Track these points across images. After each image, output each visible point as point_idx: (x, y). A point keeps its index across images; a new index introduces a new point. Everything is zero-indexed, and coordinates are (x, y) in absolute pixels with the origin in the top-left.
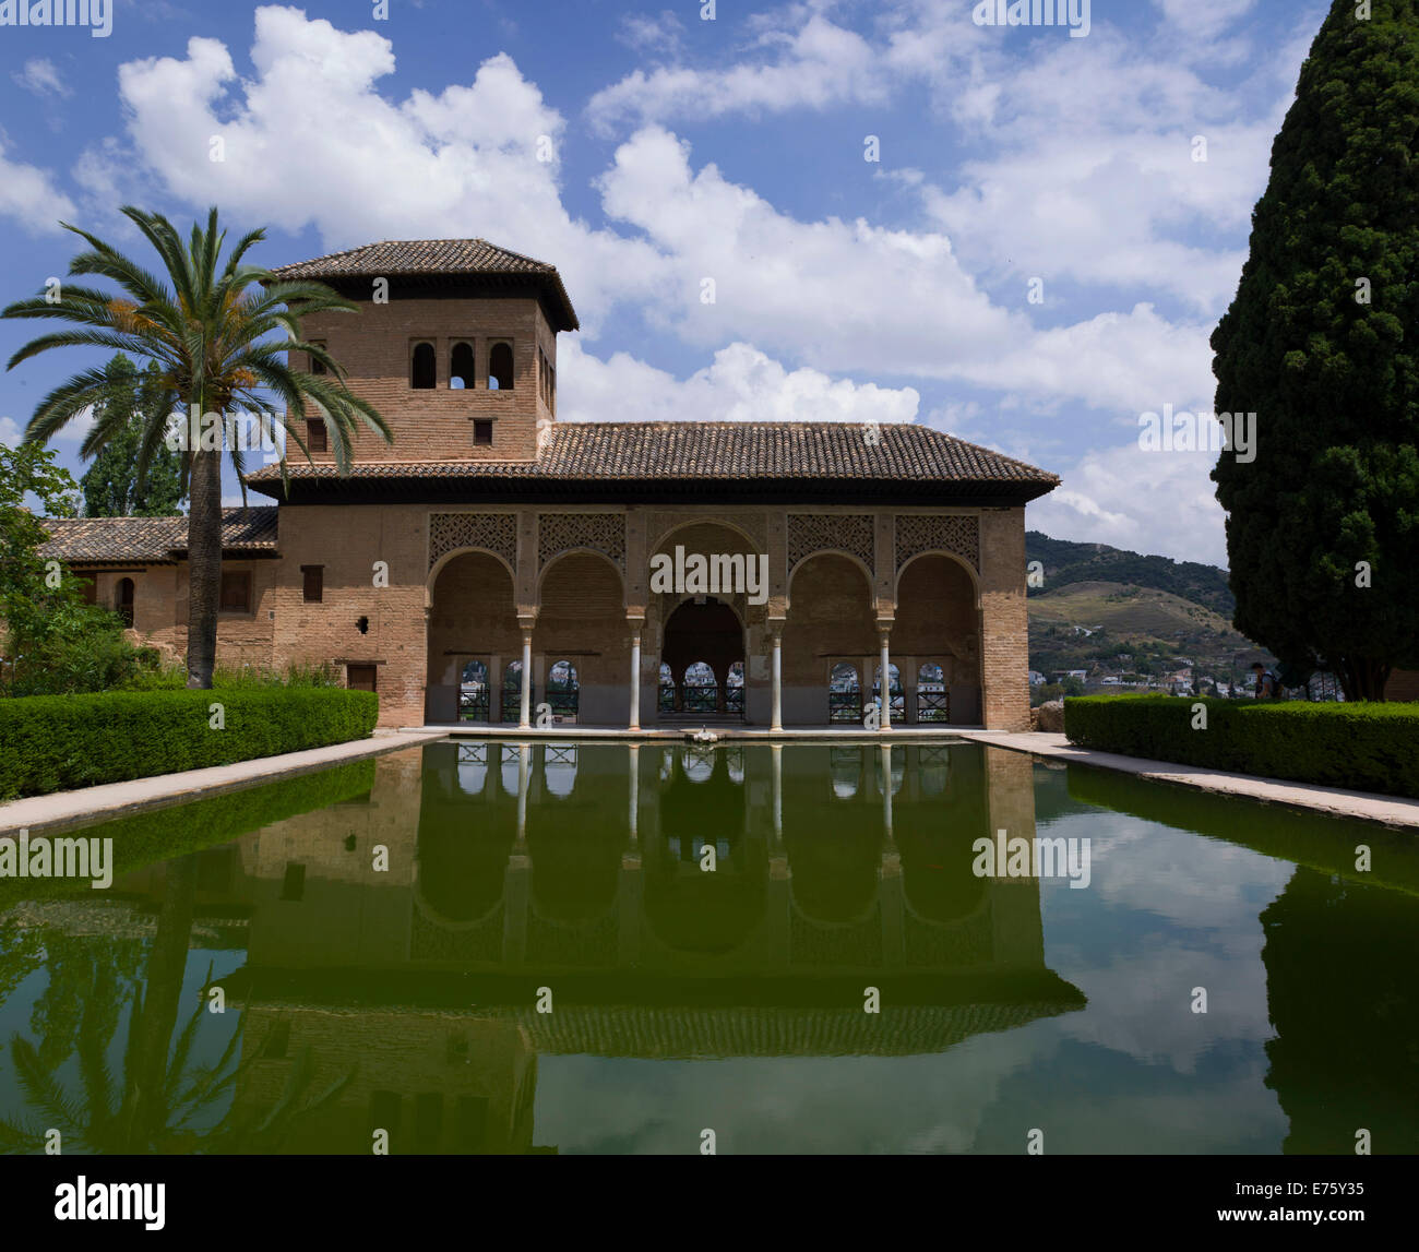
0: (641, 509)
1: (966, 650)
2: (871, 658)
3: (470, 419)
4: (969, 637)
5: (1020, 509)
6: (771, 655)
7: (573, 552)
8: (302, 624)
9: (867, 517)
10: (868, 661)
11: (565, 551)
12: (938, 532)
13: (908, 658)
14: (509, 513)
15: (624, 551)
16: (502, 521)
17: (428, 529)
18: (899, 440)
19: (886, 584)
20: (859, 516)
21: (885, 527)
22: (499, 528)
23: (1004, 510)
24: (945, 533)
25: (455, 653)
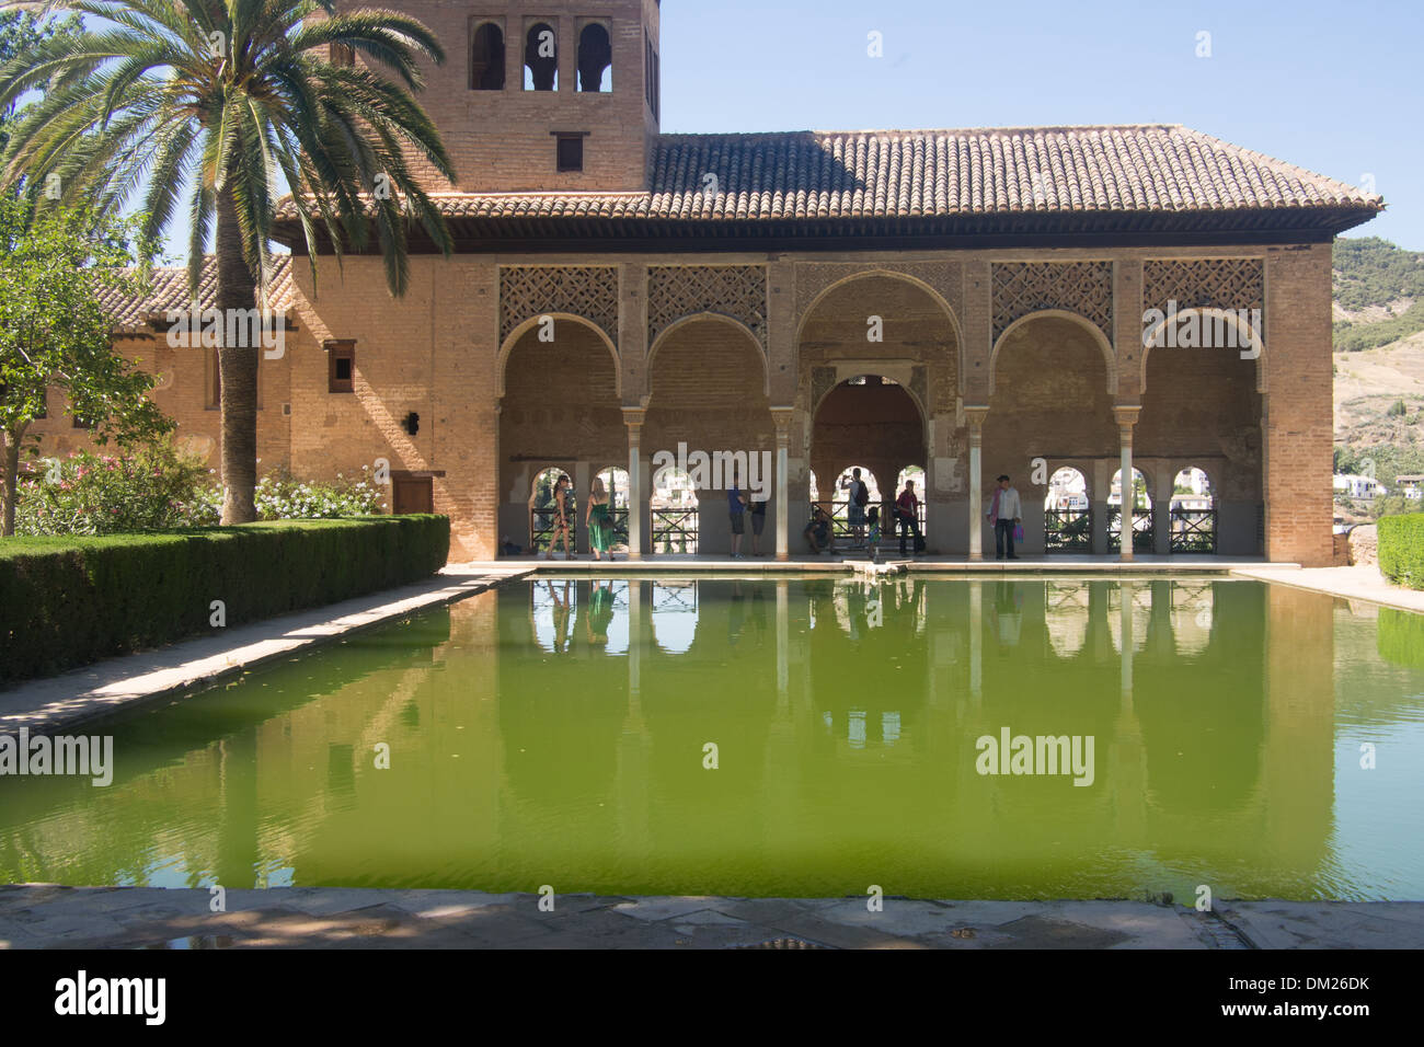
0: (786, 259)
1: (1244, 448)
2: (1107, 460)
3: (552, 133)
4: (1249, 430)
5: (1325, 246)
6: (966, 457)
7: (696, 318)
8: (330, 421)
9: (1103, 264)
10: (1101, 464)
11: (684, 318)
12: (1204, 283)
13: (1160, 460)
14: (608, 266)
15: (765, 317)
16: (596, 278)
17: (497, 290)
18: (1146, 151)
19: (1130, 358)
20: (1092, 264)
21: (1128, 278)
22: (593, 287)
23: (1300, 248)
24: (1215, 284)
25: (527, 458)
